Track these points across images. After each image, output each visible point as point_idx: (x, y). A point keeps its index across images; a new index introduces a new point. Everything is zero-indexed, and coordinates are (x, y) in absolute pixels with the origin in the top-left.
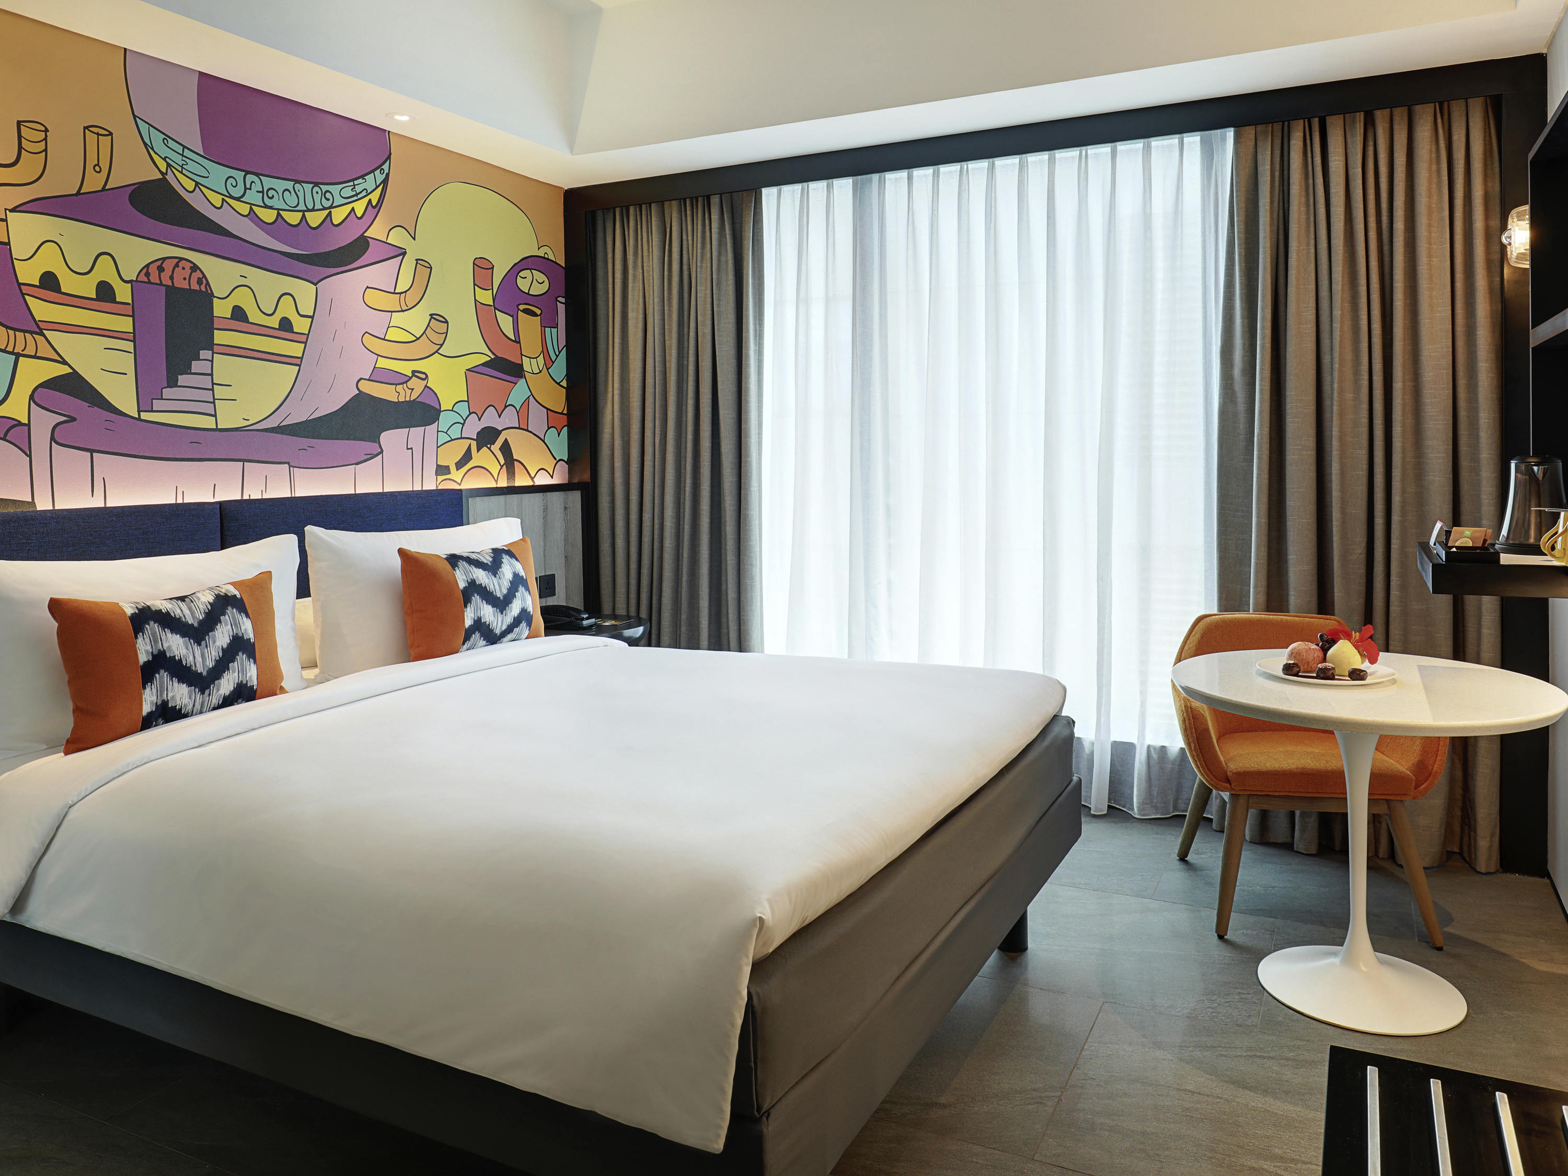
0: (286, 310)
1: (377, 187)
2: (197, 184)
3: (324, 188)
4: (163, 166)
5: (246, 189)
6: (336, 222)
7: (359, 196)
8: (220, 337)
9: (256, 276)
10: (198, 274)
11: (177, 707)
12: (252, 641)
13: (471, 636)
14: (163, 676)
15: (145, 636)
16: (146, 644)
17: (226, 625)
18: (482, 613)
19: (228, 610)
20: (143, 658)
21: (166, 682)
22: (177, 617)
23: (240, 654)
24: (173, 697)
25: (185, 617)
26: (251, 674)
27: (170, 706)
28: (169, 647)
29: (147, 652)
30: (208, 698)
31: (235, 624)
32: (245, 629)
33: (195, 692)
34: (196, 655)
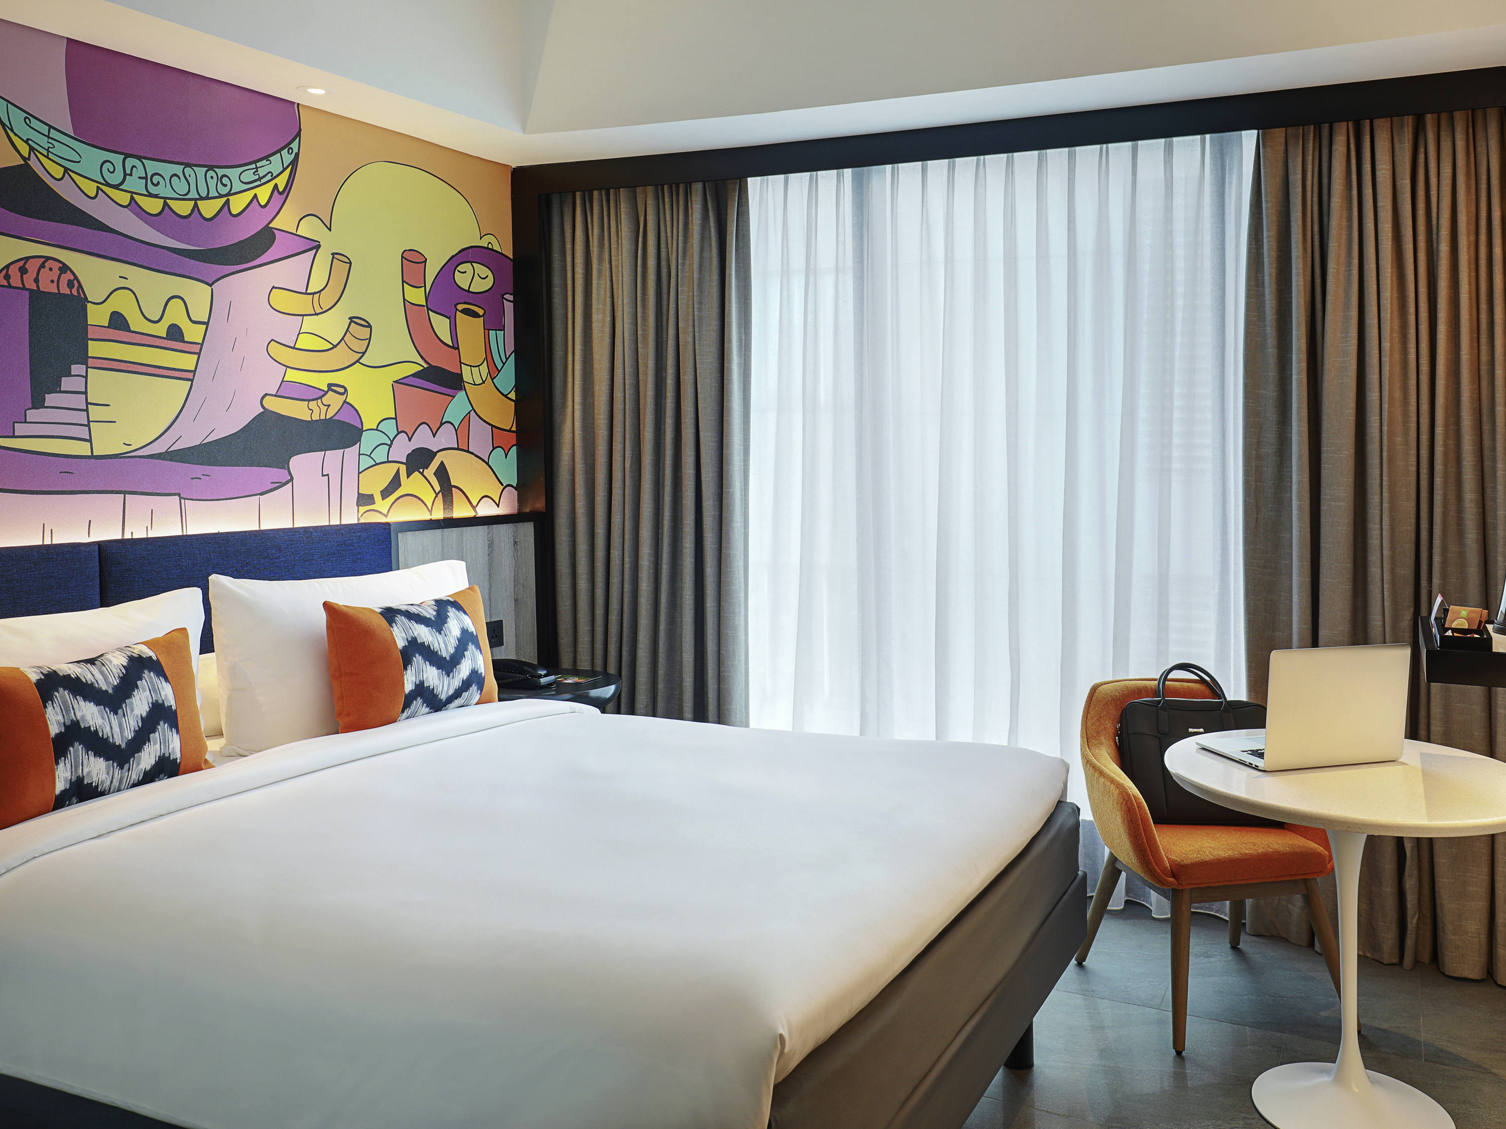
0: (176, 315)
1: (284, 169)
2: (66, 170)
3: (221, 172)
4: (24, 150)
5: (125, 175)
6: (234, 212)
7: (263, 181)
8: (95, 349)
9: (138, 277)
10: (68, 276)
11: (94, 784)
12: (173, 708)
13: (412, 702)
14: (78, 749)
15: (55, 705)
16: (57, 714)
17: (144, 691)
18: (425, 676)
19: (145, 673)
20: (54, 729)
21: (81, 756)
22: (89, 682)
23: (162, 723)
24: (89, 773)
25: (97, 682)
26: (174, 746)
27: (86, 783)
28: (83, 717)
29: (58, 722)
30: (127, 773)
31: (154, 689)
32: (166, 696)
33: (113, 767)
34: (113, 725)
